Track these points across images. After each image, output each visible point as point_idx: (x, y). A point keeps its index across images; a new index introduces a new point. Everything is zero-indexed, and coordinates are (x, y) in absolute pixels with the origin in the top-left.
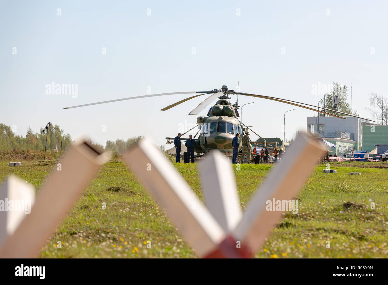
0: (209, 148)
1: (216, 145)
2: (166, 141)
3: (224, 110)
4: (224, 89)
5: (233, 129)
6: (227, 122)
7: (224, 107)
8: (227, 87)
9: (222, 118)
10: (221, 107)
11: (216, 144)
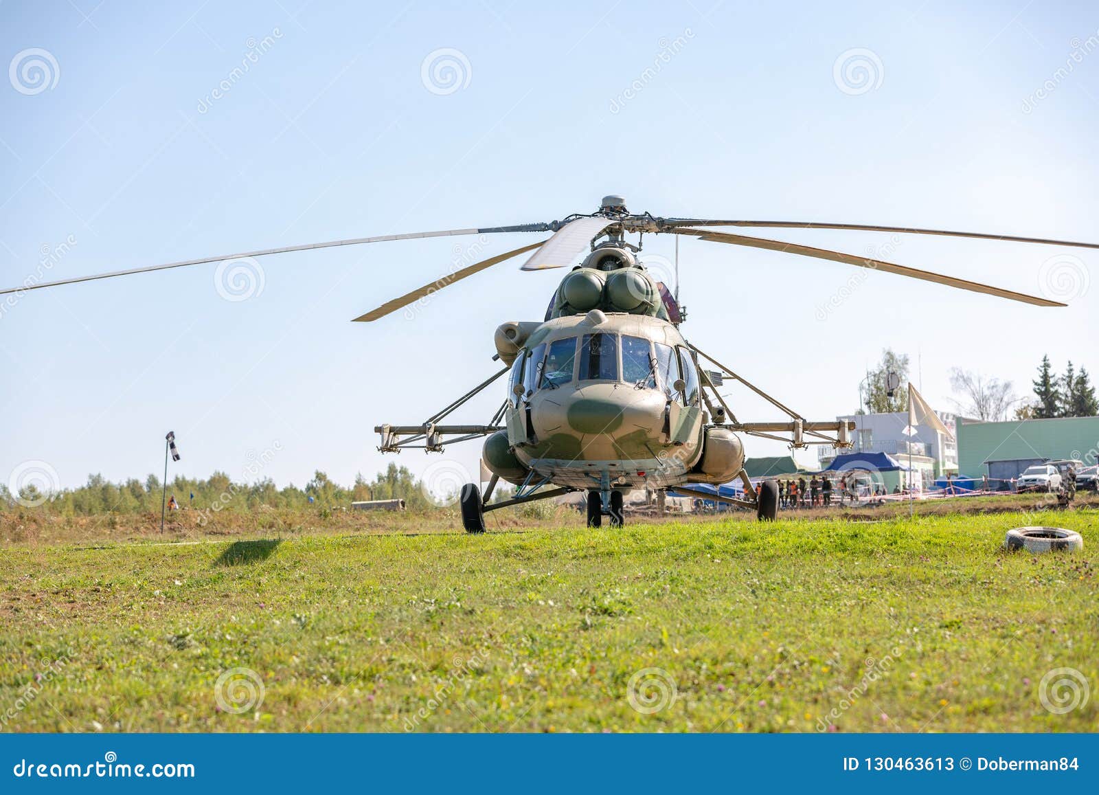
0: (549, 456)
1: (579, 444)
2: (378, 440)
3: (610, 288)
4: (612, 208)
5: (651, 367)
6: (624, 337)
7: (608, 277)
8: (621, 200)
9: (599, 320)
10: (598, 278)
11: (578, 435)
